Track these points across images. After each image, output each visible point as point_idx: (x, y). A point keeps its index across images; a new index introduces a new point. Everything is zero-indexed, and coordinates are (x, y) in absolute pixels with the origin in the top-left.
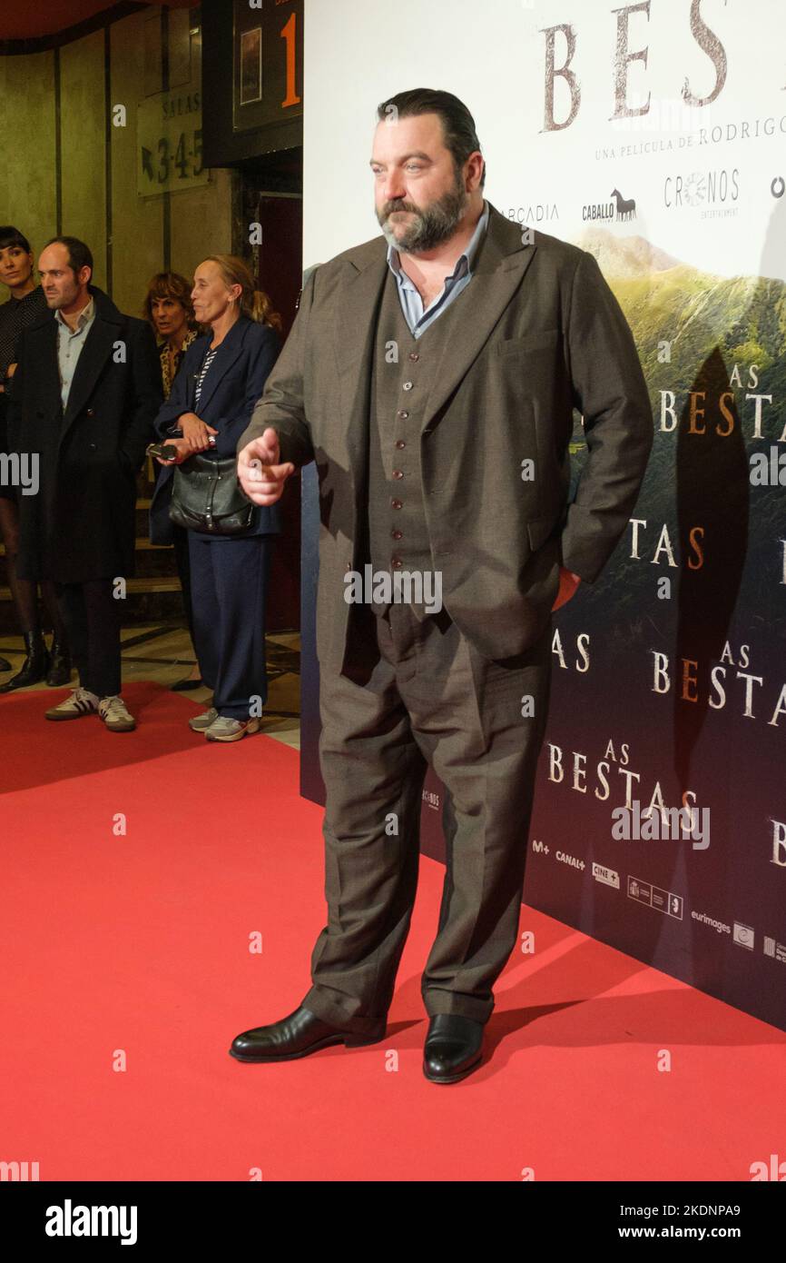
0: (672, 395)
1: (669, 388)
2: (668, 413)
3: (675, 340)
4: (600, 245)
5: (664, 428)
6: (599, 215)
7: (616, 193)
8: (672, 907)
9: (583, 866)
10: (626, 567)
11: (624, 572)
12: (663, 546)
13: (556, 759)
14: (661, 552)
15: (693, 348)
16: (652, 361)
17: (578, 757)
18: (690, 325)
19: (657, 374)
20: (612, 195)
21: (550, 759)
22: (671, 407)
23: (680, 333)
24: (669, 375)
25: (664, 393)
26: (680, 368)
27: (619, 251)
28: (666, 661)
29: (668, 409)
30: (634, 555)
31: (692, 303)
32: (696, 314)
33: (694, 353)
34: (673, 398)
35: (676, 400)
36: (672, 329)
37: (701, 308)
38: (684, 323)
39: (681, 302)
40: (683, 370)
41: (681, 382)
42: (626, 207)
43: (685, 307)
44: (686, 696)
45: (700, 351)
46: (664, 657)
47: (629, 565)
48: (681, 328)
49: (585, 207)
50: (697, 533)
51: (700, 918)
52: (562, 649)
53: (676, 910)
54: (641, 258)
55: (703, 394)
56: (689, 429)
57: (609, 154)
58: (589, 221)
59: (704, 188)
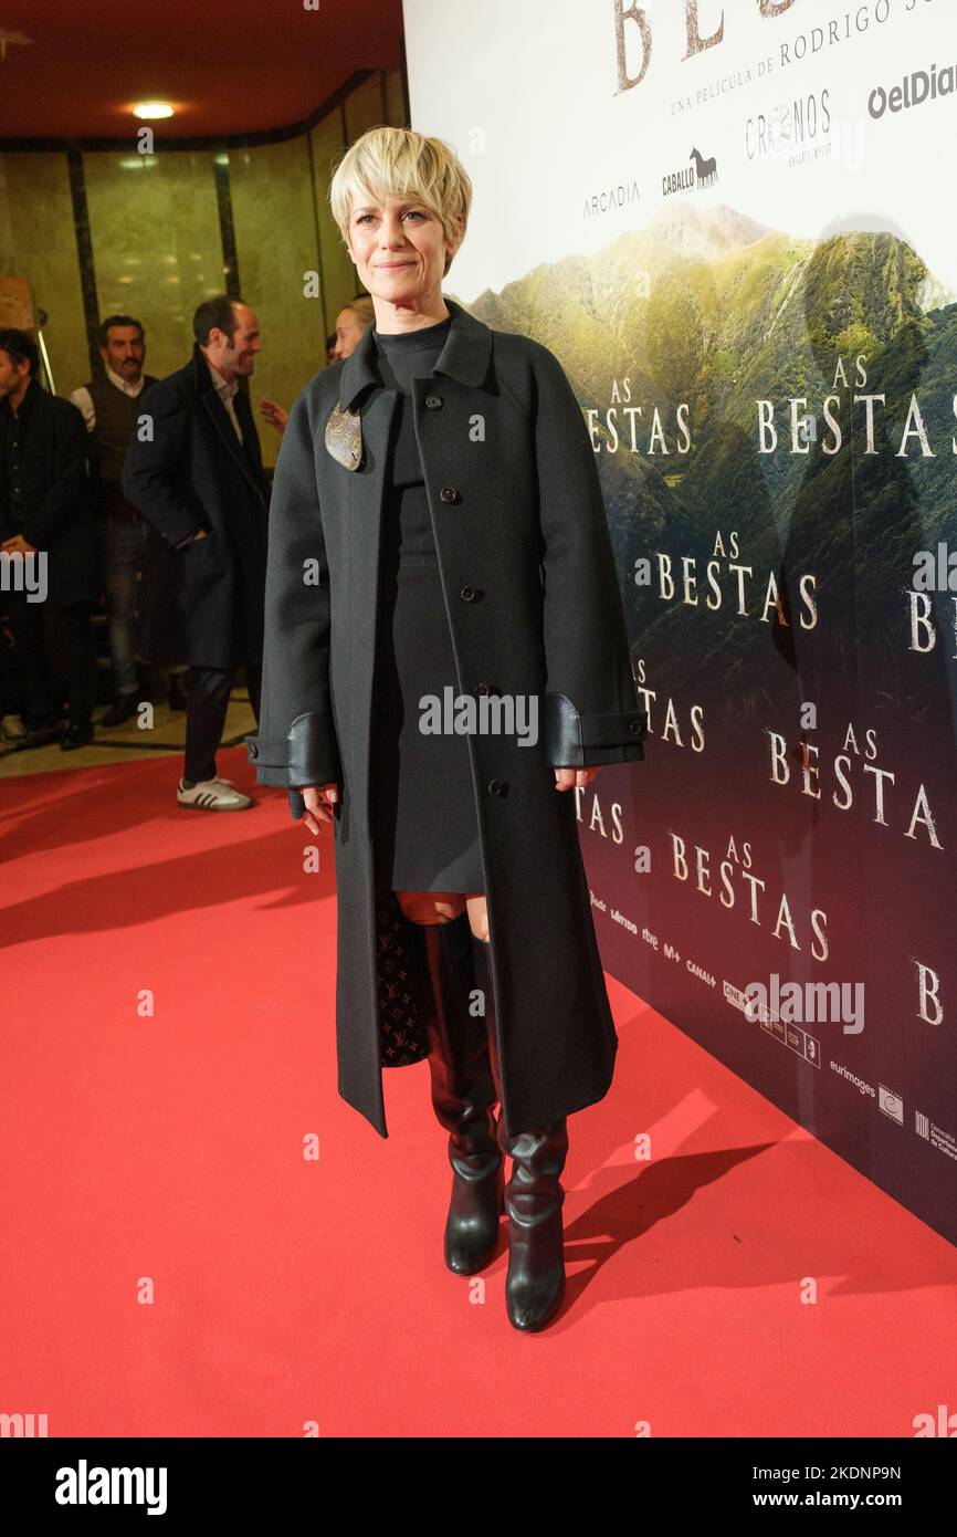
0: (769, 404)
1: (766, 397)
2: (766, 429)
3: (769, 333)
4: (683, 224)
5: (764, 450)
6: (679, 185)
7: (695, 154)
8: (809, 1051)
9: (714, 983)
10: (735, 626)
11: (731, 632)
12: (772, 599)
13: (680, 853)
14: (769, 606)
15: (789, 342)
16: (745, 364)
17: (700, 852)
18: (784, 311)
19: (752, 381)
20: (691, 157)
21: (673, 851)
22: (770, 419)
23: (774, 323)
24: (765, 379)
25: (761, 404)
26: (776, 369)
27: (702, 227)
28: (783, 744)
29: (766, 424)
30: (742, 611)
31: (785, 281)
32: (790, 295)
33: (791, 348)
34: (771, 409)
35: (775, 410)
36: (765, 319)
37: (794, 287)
38: (778, 309)
39: (772, 283)
40: (781, 371)
41: (779, 387)
42: (706, 168)
43: (777, 288)
44: (807, 790)
45: (797, 344)
46: (781, 738)
47: (737, 622)
48: (775, 317)
49: (664, 179)
50: (808, 582)
51: (840, 1070)
52: (677, 722)
53: (813, 1054)
54: (726, 233)
55: (804, 401)
56: (791, 448)
57: (685, 105)
58: (671, 195)
59: (790, 125)
